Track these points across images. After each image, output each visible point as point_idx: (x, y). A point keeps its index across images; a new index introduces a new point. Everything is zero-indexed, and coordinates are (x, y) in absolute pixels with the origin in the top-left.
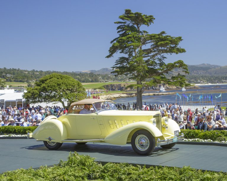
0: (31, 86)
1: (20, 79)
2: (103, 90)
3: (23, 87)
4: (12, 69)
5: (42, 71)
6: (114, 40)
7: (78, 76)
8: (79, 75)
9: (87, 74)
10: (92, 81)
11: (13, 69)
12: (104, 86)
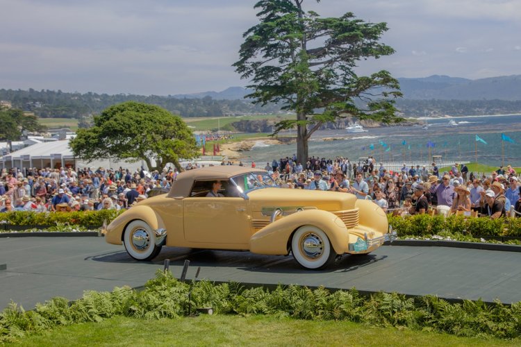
0: (86, 126)
1: (64, 112)
2: (231, 132)
3: (69, 127)
4: (45, 91)
5: (106, 96)
6: (250, 31)
7: (180, 105)
8: (181, 101)
9: (198, 100)
10: (208, 115)
11: (48, 91)
12: (233, 125)
